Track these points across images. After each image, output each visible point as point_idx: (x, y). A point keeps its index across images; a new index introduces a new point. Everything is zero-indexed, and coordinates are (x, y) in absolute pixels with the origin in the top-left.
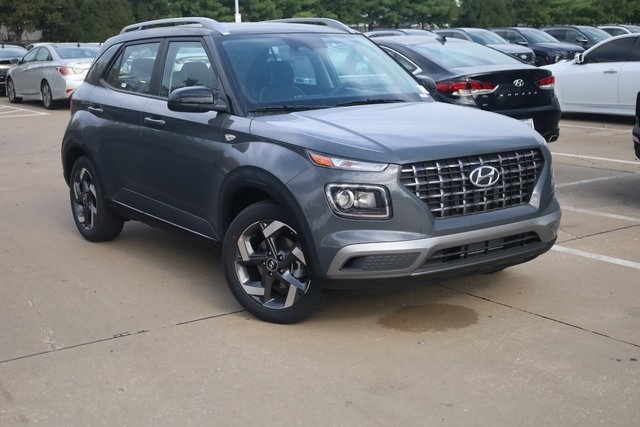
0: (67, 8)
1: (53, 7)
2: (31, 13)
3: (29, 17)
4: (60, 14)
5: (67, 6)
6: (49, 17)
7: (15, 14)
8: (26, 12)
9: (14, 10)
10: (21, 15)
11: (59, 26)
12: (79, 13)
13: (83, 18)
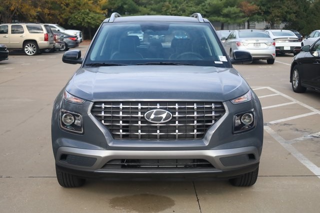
0: (299, 12)
1: (291, 11)
2: (279, 14)
3: (278, 17)
4: (295, 15)
5: (299, 10)
6: (289, 16)
7: (271, 15)
8: (277, 14)
9: (271, 13)
10: (274, 15)
11: (293, 21)
12: (305, 14)
13: (307, 17)
